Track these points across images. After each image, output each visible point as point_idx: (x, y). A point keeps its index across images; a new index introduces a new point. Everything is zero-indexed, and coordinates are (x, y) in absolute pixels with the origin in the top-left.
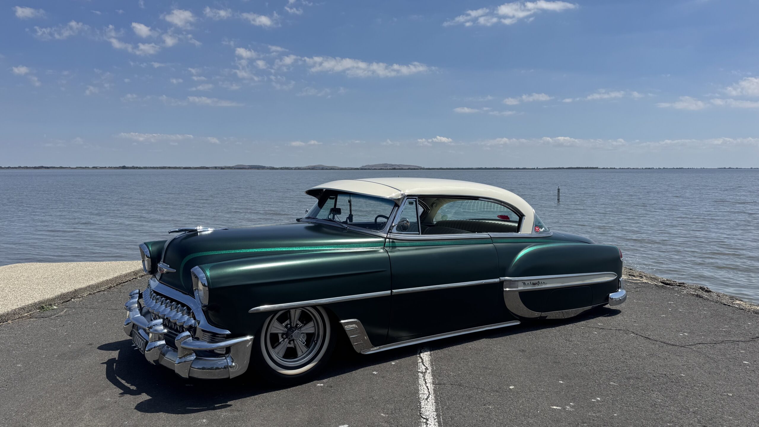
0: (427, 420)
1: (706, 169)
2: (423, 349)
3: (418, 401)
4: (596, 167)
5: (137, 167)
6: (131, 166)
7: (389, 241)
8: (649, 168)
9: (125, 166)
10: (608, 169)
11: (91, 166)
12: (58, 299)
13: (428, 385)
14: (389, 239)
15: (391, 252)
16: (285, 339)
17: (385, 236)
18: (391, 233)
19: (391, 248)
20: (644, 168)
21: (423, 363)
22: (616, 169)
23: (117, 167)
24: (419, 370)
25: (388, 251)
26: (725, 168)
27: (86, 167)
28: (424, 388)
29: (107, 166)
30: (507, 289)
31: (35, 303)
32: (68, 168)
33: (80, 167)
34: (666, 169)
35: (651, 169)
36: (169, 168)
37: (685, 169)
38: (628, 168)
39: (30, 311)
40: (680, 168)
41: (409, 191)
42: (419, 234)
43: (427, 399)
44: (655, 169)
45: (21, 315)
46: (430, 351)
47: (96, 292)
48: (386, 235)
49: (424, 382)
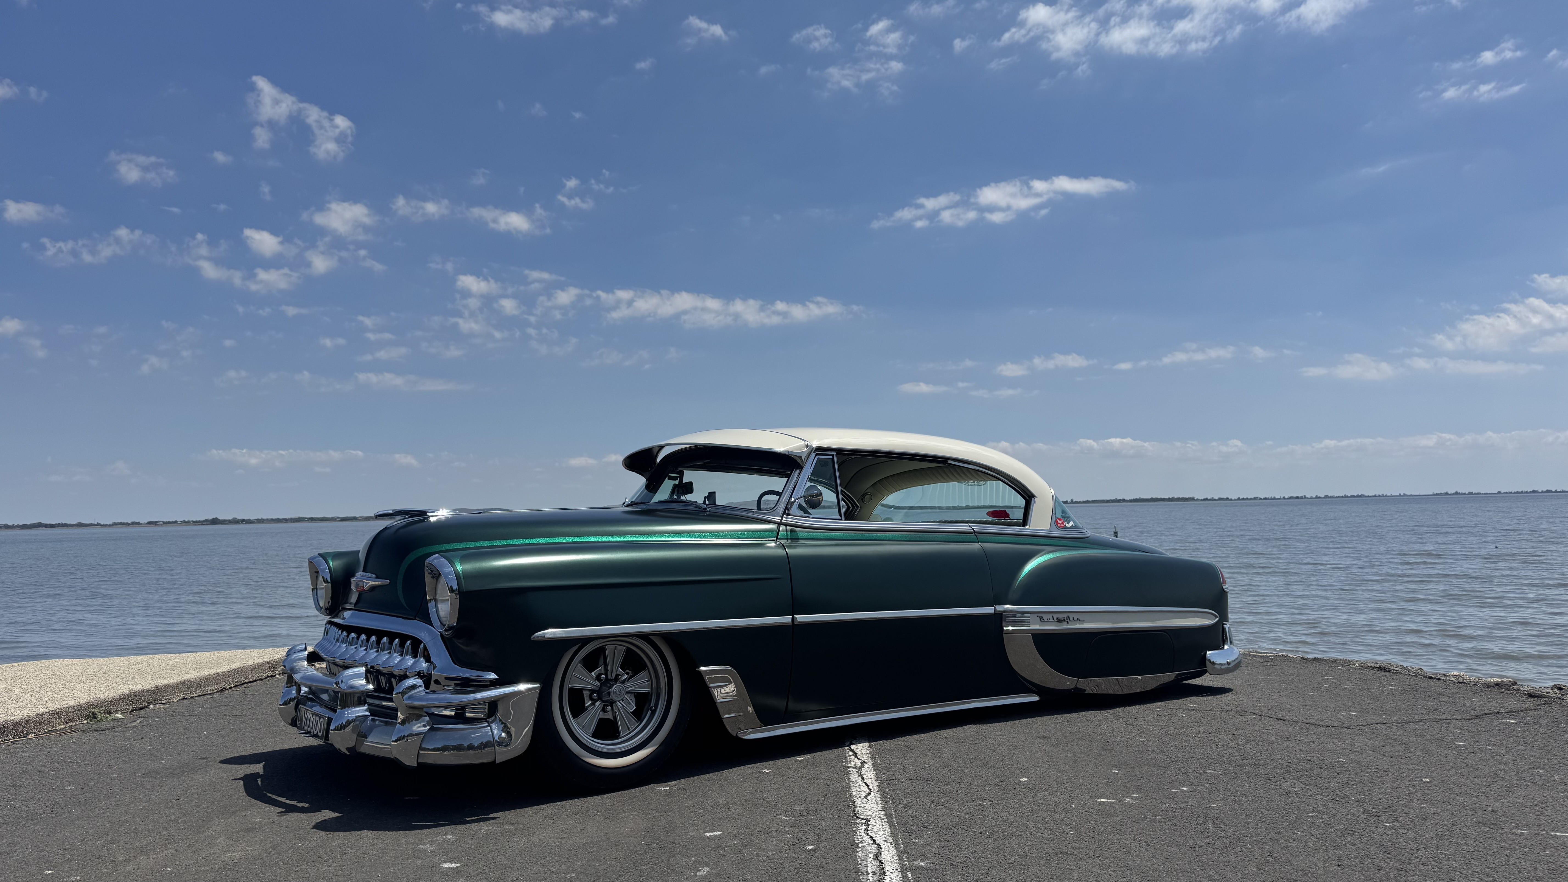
0: (868, 820)
1: (1410, 496)
2: (855, 739)
3: (850, 800)
4: (1191, 496)
5: (243, 521)
6: (230, 518)
7: (786, 529)
8: (1297, 498)
9: (216, 518)
10: (1215, 500)
11: (144, 521)
12: (123, 701)
13: (869, 782)
14: (786, 525)
15: (790, 547)
16: (596, 701)
17: (778, 519)
18: (788, 514)
19: (789, 541)
20: (1286, 497)
21: (856, 757)
22: (1231, 500)
23: (199, 521)
24: (849, 765)
25: (785, 545)
26: (1447, 494)
27: (133, 523)
28: (859, 785)
29: (179, 519)
30: (1010, 628)
31: (81, 706)
32: (94, 525)
33: (121, 524)
34: (1331, 497)
35: (1301, 498)
36: (312, 519)
37: (1368, 496)
38: (1255, 498)
39: (70, 720)
40: (1358, 496)
41: (818, 443)
42: (841, 520)
43: (865, 797)
44: (1308, 498)
45: (53, 726)
46: (869, 742)
47: (195, 695)
48: (780, 518)
49: (860, 778)
